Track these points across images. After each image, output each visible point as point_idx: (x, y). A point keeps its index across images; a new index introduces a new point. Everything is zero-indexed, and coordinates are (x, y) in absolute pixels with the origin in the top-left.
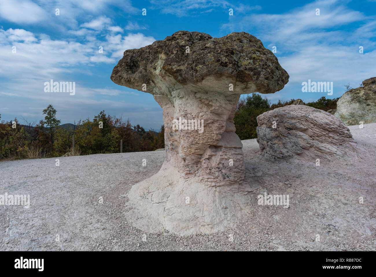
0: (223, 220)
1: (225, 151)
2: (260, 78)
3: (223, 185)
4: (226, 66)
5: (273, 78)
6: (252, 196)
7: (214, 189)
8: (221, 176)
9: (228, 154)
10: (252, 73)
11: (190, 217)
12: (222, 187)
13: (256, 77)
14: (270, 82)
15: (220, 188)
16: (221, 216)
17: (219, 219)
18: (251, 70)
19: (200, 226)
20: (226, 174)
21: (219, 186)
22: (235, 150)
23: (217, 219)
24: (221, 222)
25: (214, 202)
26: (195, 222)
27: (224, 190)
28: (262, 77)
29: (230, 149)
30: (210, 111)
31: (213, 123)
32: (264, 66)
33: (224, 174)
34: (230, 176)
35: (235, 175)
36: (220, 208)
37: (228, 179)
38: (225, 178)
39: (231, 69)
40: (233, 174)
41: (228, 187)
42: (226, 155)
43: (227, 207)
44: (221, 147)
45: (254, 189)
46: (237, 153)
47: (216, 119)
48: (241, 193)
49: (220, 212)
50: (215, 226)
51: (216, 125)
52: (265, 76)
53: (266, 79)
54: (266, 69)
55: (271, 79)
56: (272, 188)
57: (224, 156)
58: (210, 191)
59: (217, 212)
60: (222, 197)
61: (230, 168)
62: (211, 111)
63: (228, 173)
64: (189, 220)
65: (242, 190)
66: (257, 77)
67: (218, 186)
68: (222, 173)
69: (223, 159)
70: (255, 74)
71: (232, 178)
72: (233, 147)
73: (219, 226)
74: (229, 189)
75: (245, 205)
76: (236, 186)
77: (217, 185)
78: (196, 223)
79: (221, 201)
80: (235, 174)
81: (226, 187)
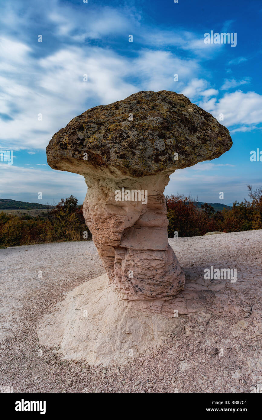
0: (115, 350)
1: (131, 255)
2: (111, 158)
3: (138, 300)
4: (66, 148)
5: (134, 154)
6: (182, 321)
7: (126, 303)
8: (131, 287)
9: (135, 259)
10: (99, 152)
11: (83, 337)
12: (137, 302)
13: (105, 157)
14: (131, 160)
15: (134, 303)
16: (115, 343)
17: (110, 348)
18: (97, 148)
19: (89, 351)
20: (137, 286)
21: (133, 301)
22: (150, 253)
23: (108, 347)
24: (111, 352)
25: (116, 321)
26: (86, 344)
27: (139, 307)
28: (113, 156)
29: (142, 252)
30: (105, 203)
31: (110, 218)
32: (118, 138)
33: (134, 285)
34: (144, 290)
35: (151, 289)
36: (119, 332)
37: (141, 293)
38: (137, 291)
39: (70, 151)
40: (147, 287)
41: (145, 303)
42: (133, 260)
43: (131, 332)
44: (126, 249)
45: (190, 311)
46: (152, 257)
47: (112, 212)
48: (164, 314)
49: (116, 338)
50: (102, 356)
51: (113, 220)
52: (118, 153)
53: (121, 158)
54: (121, 142)
55: (132, 156)
56: (220, 314)
57: (130, 261)
58: (120, 305)
59: (112, 337)
60: (131, 317)
61: (142, 278)
62: (107, 202)
63: (140, 285)
64: (81, 340)
65: (168, 310)
66: (107, 156)
67: (130, 301)
68: (132, 283)
69: (129, 265)
70: (103, 154)
71: (147, 293)
72: (147, 249)
73: (107, 357)
74: (145, 306)
75: (161, 334)
76: (158, 303)
77: (129, 298)
78: (87, 346)
79: (127, 322)
80: (151, 287)
81: (142, 303)
